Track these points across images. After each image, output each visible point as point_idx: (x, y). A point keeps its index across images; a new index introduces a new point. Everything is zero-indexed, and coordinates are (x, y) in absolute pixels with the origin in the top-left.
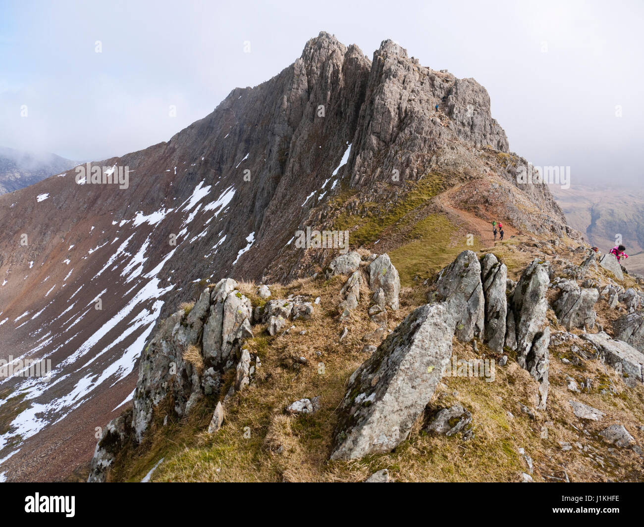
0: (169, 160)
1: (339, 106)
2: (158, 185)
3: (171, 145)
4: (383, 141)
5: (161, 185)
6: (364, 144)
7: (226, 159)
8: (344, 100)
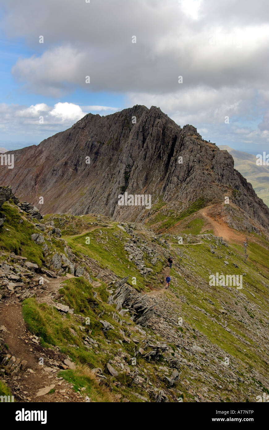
0: (38, 158)
1: (160, 153)
2: (31, 176)
3: (40, 148)
4: (180, 180)
5: (33, 176)
6: (171, 181)
7: (82, 163)
8: (162, 151)
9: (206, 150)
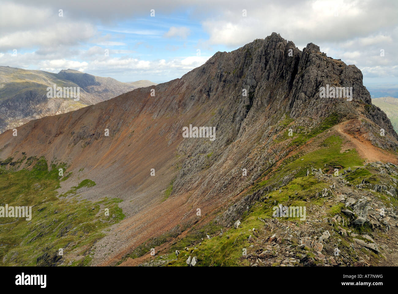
0: (181, 88)
1: (283, 73)
2: (175, 101)
3: (182, 80)
4: (308, 96)
5: (177, 101)
6: (298, 97)
7: (213, 90)
8: (285, 70)
9: (333, 65)
